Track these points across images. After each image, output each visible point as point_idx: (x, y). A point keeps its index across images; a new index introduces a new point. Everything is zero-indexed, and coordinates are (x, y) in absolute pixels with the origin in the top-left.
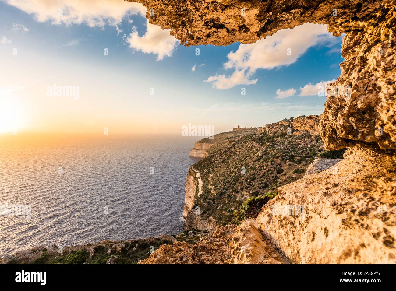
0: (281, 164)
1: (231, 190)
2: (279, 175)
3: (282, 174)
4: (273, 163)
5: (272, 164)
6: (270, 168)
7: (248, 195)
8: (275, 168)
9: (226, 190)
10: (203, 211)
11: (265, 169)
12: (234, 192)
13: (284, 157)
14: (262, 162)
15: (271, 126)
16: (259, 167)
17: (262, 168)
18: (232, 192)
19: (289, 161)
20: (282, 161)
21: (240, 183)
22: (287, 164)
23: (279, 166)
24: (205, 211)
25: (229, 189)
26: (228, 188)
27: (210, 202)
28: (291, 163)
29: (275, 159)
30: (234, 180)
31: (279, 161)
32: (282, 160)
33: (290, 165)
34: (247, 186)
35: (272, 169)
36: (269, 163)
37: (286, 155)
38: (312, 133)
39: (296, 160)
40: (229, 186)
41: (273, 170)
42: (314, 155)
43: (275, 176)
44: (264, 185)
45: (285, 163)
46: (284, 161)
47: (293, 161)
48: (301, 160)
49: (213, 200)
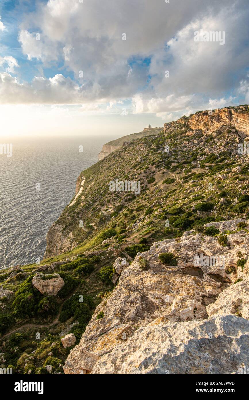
0: (154, 172)
1: (98, 202)
2: (149, 186)
3: (152, 184)
4: (147, 170)
5: (145, 172)
6: (142, 177)
7: (112, 209)
8: (147, 177)
9: (94, 201)
10: (64, 226)
11: (137, 178)
12: (100, 205)
13: (160, 164)
14: (137, 170)
15: (168, 125)
16: (131, 176)
17: (135, 177)
18: (98, 205)
19: (164, 168)
20: (156, 168)
21: (109, 194)
22: (161, 172)
23: (151, 175)
24: (66, 227)
25: (97, 202)
26: (97, 199)
27: (74, 216)
28: (164, 170)
29: (150, 166)
30: (105, 190)
31: (153, 168)
32: (158, 167)
33: (164, 173)
34: (114, 198)
35: (143, 178)
36: (142, 171)
37: (163, 161)
38: (205, 133)
39: (172, 167)
40: (98, 198)
41: (145, 179)
42: (193, 161)
43: (145, 186)
44: (131, 197)
45: (159, 171)
46: (159, 169)
47: (168, 168)
48: (177, 167)
49: (78, 213)
